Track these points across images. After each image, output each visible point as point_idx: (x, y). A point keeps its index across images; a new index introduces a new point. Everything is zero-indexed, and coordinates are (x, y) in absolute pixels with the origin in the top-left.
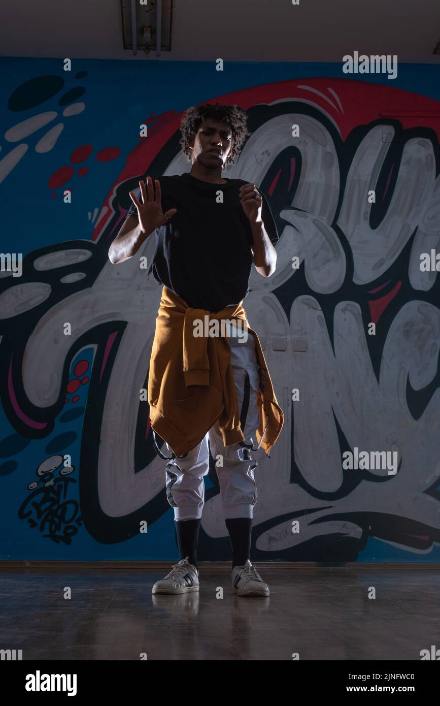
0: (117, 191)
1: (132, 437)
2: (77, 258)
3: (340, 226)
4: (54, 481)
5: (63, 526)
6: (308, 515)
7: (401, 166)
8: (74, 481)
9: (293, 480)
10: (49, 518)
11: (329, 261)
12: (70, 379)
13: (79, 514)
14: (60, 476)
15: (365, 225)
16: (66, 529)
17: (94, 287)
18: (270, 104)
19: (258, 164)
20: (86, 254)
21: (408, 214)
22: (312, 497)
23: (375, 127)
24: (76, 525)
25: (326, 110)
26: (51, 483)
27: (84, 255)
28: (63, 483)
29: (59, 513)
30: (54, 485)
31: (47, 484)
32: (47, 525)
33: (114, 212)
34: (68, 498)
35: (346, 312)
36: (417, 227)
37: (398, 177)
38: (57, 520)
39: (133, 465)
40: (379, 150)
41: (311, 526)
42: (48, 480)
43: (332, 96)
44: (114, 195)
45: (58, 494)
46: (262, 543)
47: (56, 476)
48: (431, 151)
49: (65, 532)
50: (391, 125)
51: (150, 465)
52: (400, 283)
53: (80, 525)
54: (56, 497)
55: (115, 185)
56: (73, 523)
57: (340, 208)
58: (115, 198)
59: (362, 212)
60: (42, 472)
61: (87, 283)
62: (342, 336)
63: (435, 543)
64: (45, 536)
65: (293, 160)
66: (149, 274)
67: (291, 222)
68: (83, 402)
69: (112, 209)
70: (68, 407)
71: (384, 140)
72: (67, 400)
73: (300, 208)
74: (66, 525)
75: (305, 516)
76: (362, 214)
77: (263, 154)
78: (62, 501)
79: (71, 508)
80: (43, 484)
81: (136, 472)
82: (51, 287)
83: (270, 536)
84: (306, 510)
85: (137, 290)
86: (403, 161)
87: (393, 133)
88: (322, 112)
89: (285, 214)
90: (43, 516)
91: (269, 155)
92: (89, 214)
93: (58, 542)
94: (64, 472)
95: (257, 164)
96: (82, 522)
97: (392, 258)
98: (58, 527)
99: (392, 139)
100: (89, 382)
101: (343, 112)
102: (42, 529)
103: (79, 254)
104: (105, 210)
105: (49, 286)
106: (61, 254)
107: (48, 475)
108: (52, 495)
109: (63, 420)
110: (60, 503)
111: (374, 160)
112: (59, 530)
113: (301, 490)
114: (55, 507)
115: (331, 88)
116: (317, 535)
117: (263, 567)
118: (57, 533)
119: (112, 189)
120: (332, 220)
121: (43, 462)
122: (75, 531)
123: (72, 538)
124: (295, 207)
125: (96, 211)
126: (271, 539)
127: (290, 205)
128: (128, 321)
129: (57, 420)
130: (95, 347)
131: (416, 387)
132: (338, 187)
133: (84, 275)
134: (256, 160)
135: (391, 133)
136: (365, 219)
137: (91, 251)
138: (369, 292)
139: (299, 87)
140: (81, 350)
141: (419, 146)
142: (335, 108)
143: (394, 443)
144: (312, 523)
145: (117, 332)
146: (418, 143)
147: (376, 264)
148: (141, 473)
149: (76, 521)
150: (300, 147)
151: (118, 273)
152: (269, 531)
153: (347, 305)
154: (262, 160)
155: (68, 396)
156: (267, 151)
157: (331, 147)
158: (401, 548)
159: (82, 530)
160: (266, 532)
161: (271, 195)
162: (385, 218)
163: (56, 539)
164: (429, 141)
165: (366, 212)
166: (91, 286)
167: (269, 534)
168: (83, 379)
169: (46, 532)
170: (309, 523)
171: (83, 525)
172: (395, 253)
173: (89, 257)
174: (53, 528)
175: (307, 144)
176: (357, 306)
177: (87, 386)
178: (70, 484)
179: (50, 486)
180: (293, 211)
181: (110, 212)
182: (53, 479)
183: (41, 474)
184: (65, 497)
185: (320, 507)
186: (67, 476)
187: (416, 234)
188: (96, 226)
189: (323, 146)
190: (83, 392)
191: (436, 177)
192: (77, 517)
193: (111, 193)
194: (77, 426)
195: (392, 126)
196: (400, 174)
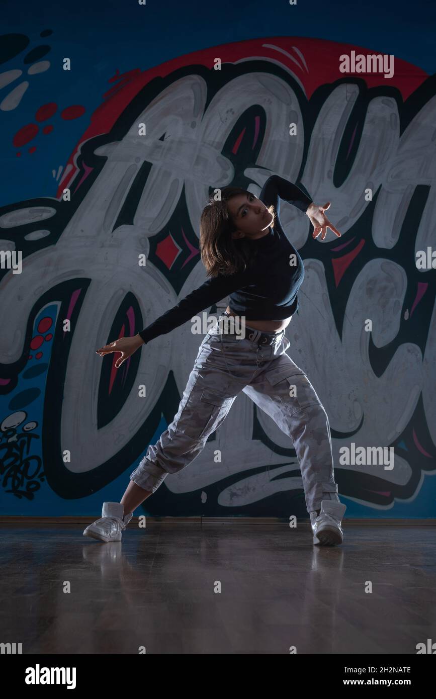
0: (82, 149)
1: (95, 395)
2: (41, 216)
3: (304, 184)
4: (17, 437)
5: (26, 481)
6: (271, 471)
7: (365, 124)
8: (37, 437)
9: (255, 437)
10: (12, 473)
11: (292, 219)
12: (33, 337)
13: (42, 470)
14: (22, 432)
15: (329, 183)
16: (29, 484)
17: (58, 244)
18: (235, 63)
19: (223, 122)
20: (50, 211)
21: (372, 173)
22: (274, 453)
23: (340, 86)
24: (38, 480)
25: (290, 68)
26: (14, 438)
27: (48, 213)
28: (26, 439)
29: (22, 468)
30: (17, 441)
31: (10, 440)
32: (10, 480)
33: (78, 170)
34: (31, 454)
35: (309, 270)
36: (381, 185)
37: (362, 136)
38: (19, 475)
39: (95, 421)
40: (343, 109)
41: (273, 482)
42: (12, 436)
43: (297, 55)
44: (79, 153)
45: (21, 449)
46: (224, 499)
47: (20, 431)
48: (395, 110)
49: (27, 487)
50: (355, 83)
51: (113, 420)
52: (363, 241)
53: (43, 480)
54: (19, 453)
55: (79, 143)
56: (36, 479)
57: (304, 167)
58: (80, 156)
59: (327, 169)
60: (5, 428)
61: (51, 240)
62: (305, 294)
63: (397, 500)
64: (8, 491)
65: (257, 118)
66: (113, 231)
67: (255, 181)
68: (46, 359)
69: (76, 166)
70: (31, 363)
71: (348, 99)
72: (30, 357)
73: (264, 166)
74: (28, 481)
75: (267, 472)
76: (326, 173)
77: (227, 112)
78: (25, 456)
79: (34, 464)
80: (7, 439)
81: (98, 428)
82: (16, 245)
83: (232, 492)
84: (268, 466)
85: (102, 247)
86: (367, 120)
87: (358, 92)
88: (287, 71)
89: (249, 173)
90: (7, 471)
91: (233, 113)
92: (54, 172)
93: (20, 497)
94: (27, 428)
95: (221, 122)
96: (45, 477)
97: (356, 215)
98: (21, 483)
99: (356, 98)
100: (52, 339)
101: (308, 72)
102: (5, 484)
103: (44, 211)
104: (69, 168)
105: (14, 243)
106: (25, 211)
107: (11, 431)
108: (15, 451)
109: (26, 376)
110: (23, 459)
111: (338, 119)
112: (22, 485)
113: (263, 446)
114: (18, 463)
115: (296, 46)
116: (278, 491)
117: (224, 523)
118: (20, 489)
119: (77, 146)
120: (296, 178)
121: (7, 417)
122: (38, 486)
123: (35, 493)
124: (259, 165)
125: (61, 168)
126: (233, 495)
127: (255, 163)
128: (92, 278)
129: (20, 376)
130: (59, 304)
131: (379, 344)
132: (302, 145)
133: (47, 233)
134: (221, 119)
135: (355, 92)
136: (329, 177)
137: (54, 208)
138: (333, 250)
139: (264, 46)
140: (44, 307)
141: (383, 105)
142: (300, 67)
143: (356, 400)
144: (274, 479)
145: (80, 289)
146: (383, 102)
147: (340, 222)
148: (103, 429)
149: (39, 477)
150: (263, 106)
151: (82, 231)
152: (231, 487)
153: (311, 263)
154: (226, 119)
155: (32, 353)
156: (231, 109)
157: (295, 106)
158: (362, 504)
159: (45, 485)
160: (229, 488)
161: (235, 153)
162: (349, 176)
163: (19, 494)
164: (393, 100)
165: (330, 171)
166: (55, 242)
167: (231, 489)
168: (46, 337)
169: (9, 487)
170: (271, 478)
171: (46, 481)
172: (359, 211)
173: (53, 215)
174: (16, 482)
175: (271, 103)
176: (321, 263)
177: (51, 343)
178: (33, 440)
179: (13, 442)
180: (257, 169)
181: (74, 170)
182: (16, 435)
183: (3, 430)
184: (28, 452)
185: (282, 463)
186: (30, 432)
187: (380, 192)
188: (60, 184)
189: (288, 105)
190: (46, 349)
191: (400, 137)
192: (39, 473)
193: (75, 151)
194: (40, 382)
195: (356, 85)
196: (364, 133)
